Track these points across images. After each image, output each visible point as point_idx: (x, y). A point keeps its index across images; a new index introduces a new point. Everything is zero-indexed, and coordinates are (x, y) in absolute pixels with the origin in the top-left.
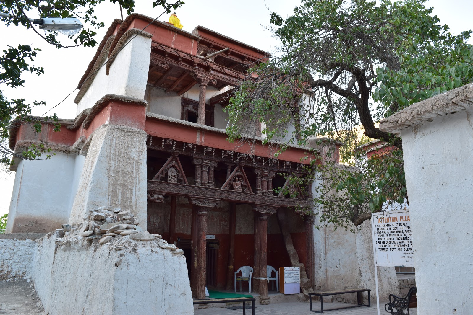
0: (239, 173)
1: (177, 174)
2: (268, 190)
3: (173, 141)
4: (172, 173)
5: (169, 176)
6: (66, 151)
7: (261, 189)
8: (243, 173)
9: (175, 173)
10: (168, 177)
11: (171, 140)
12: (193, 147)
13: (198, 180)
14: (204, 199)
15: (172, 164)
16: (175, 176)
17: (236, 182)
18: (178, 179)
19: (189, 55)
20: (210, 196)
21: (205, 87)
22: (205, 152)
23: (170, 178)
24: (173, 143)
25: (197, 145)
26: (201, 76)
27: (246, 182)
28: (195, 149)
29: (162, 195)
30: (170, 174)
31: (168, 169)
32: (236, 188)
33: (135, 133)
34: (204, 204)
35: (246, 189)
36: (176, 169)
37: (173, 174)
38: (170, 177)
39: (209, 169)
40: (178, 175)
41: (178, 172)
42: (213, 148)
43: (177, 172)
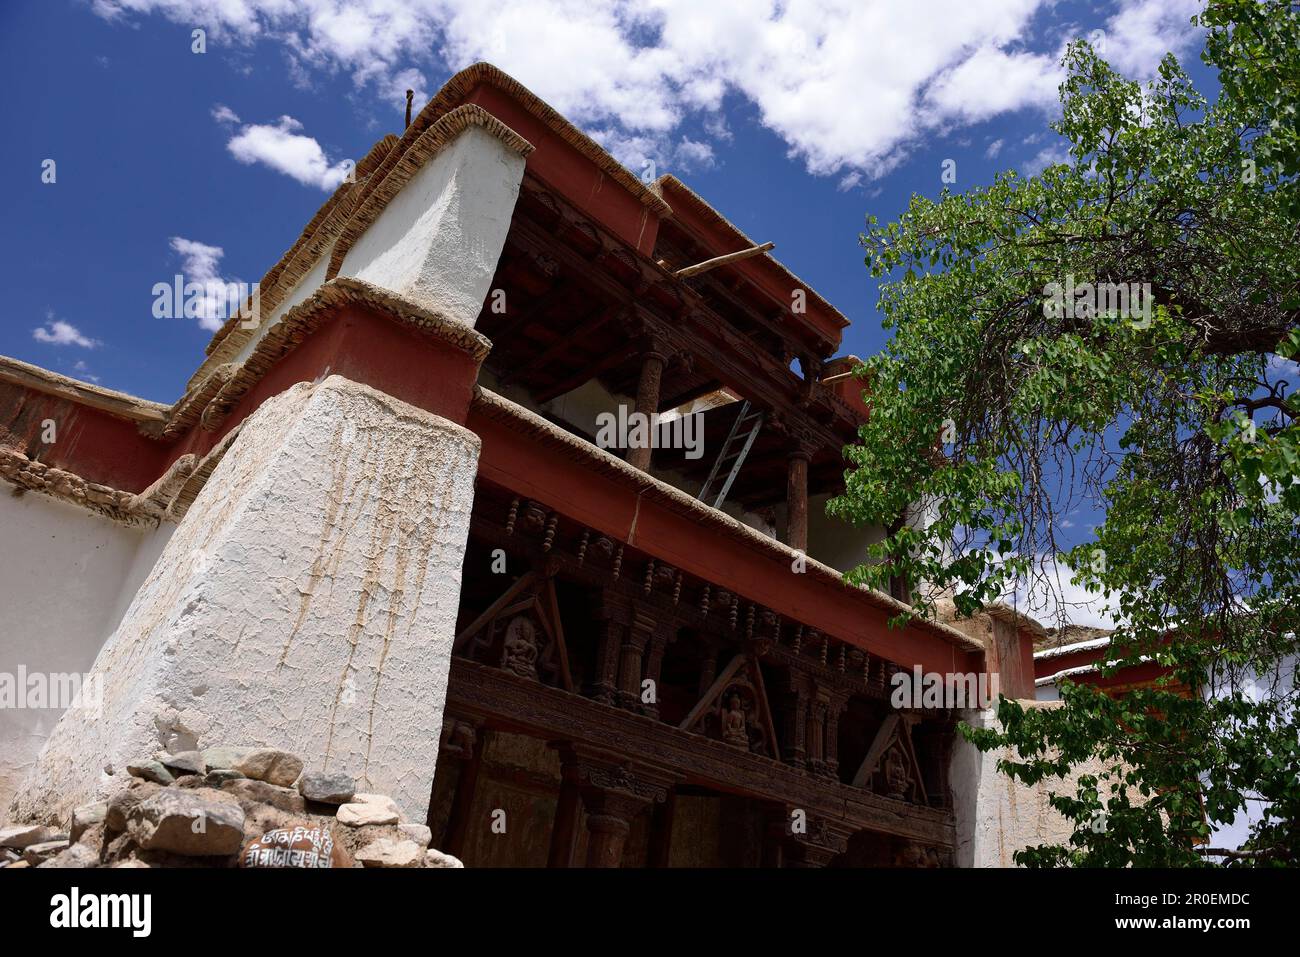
0: (743, 681)
1: (538, 647)
2: (825, 758)
3: (550, 513)
4: (523, 638)
5: (510, 649)
6: (115, 508)
7: (803, 750)
8: (756, 684)
9: (532, 639)
10: (506, 652)
11: (543, 507)
12: (615, 553)
13: (608, 683)
14: (624, 763)
15: (527, 604)
16: (530, 650)
17: (733, 712)
18: (538, 666)
19: (629, 250)
20: (645, 754)
21: (660, 365)
22: (650, 578)
23: (513, 658)
24: (548, 522)
25: (627, 548)
26: (654, 328)
27: (763, 719)
28: (619, 562)
29: (472, 723)
30: (511, 640)
31: (509, 619)
32: (731, 735)
33: (438, 433)
34: (619, 784)
35: (759, 744)
36: (538, 626)
37: (523, 642)
38: (510, 654)
39: (648, 647)
40: (540, 651)
41: (543, 638)
42: (678, 571)
43: (537, 637)
